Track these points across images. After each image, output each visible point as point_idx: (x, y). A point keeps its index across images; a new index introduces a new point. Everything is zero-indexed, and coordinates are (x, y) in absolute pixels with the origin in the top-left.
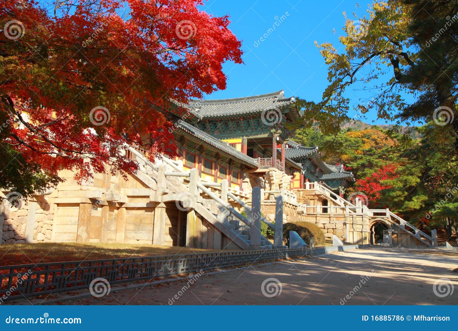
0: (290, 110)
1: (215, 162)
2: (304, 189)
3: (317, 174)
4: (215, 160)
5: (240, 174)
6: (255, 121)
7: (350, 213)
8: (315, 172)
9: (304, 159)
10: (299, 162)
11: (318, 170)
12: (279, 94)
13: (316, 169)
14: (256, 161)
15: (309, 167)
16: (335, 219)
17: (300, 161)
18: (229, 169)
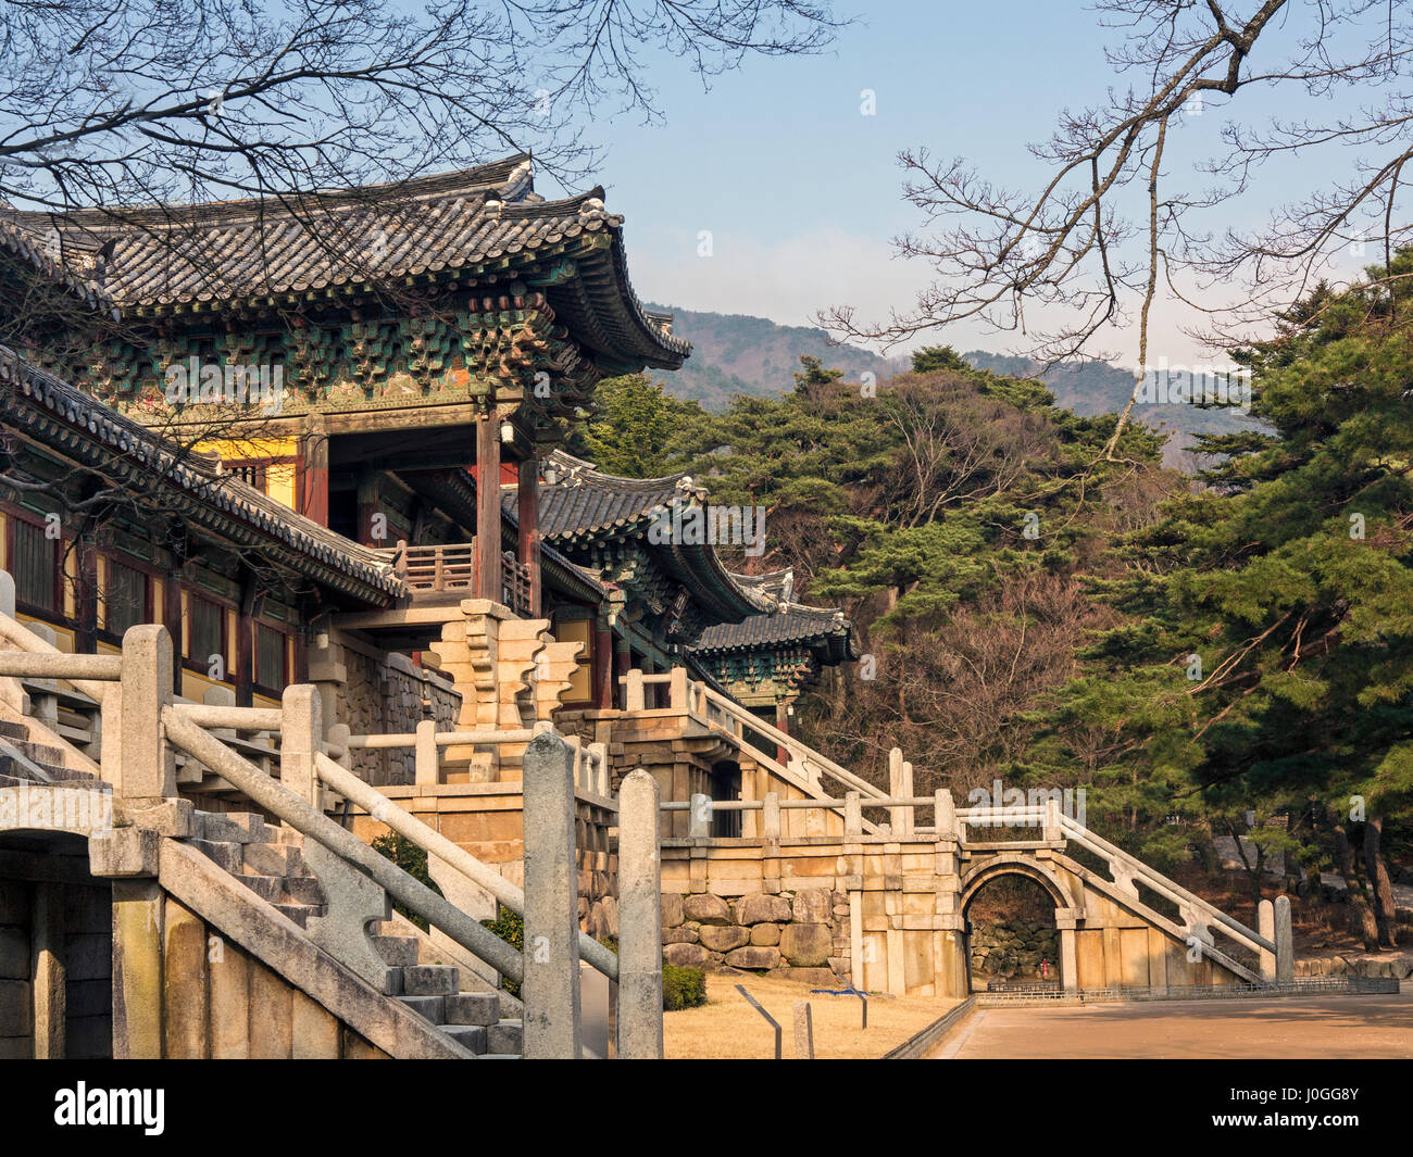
0: (583, 265)
1: (168, 576)
2: (617, 713)
3: (675, 627)
4: (168, 564)
5: (297, 641)
6: (373, 333)
7: (865, 832)
8: (666, 617)
9: (613, 545)
10: (589, 565)
11: (681, 600)
12: (505, 177)
13: (674, 599)
14: (382, 559)
15: (641, 588)
16: (788, 867)
17: (595, 557)
18: (242, 614)
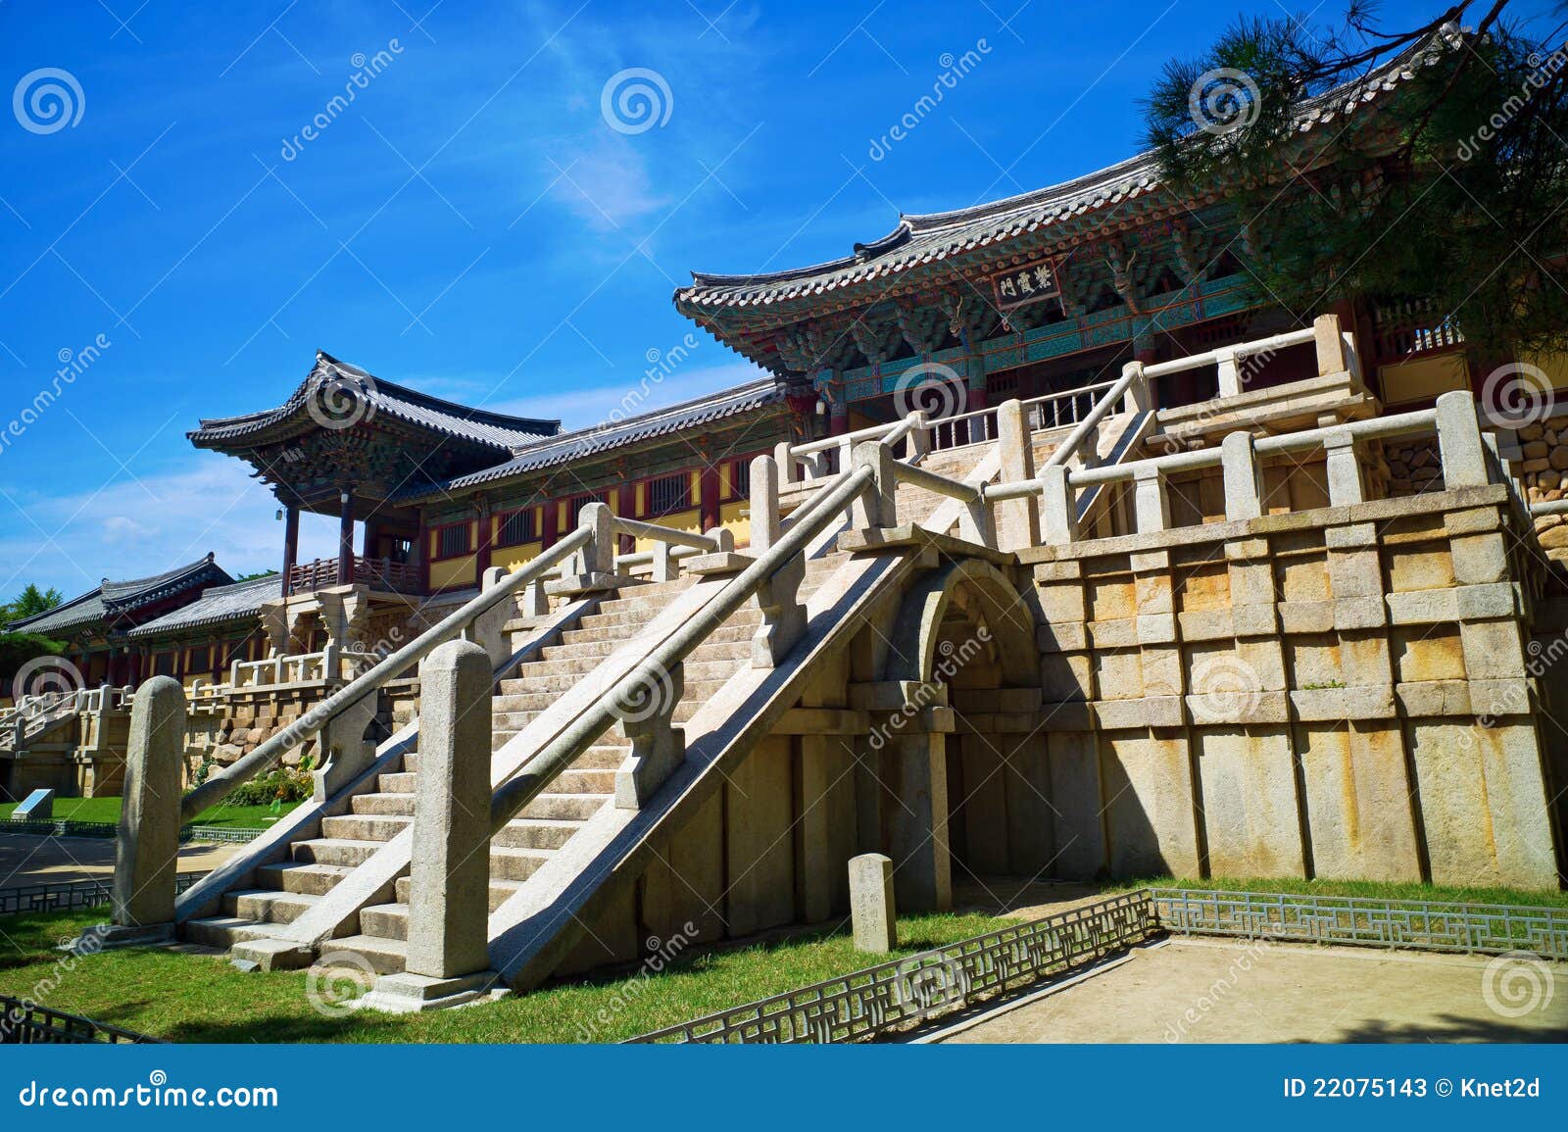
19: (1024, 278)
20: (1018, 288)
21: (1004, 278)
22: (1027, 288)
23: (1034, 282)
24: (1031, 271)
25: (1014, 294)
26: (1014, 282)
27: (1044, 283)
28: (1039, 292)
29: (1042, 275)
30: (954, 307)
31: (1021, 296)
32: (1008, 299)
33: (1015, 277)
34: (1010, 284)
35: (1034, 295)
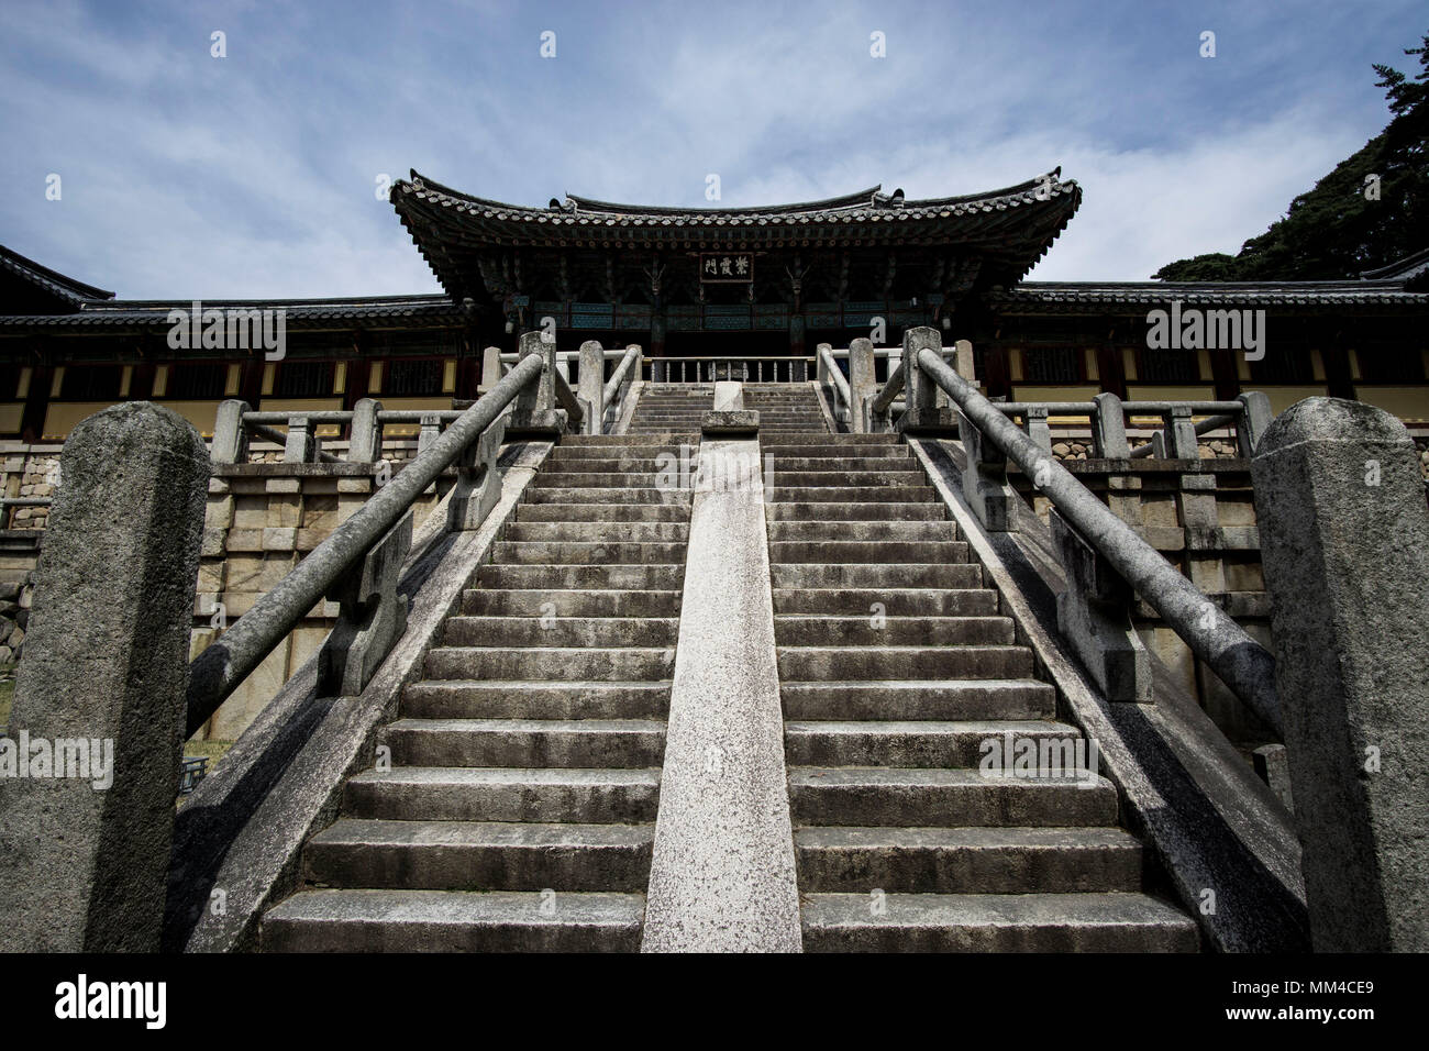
19: (726, 263)
20: (720, 269)
21: (710, 258)
22: (727, 270)
23: (733, 268)
24: (733, 259)
25: (715, 273)
26: (718, 264)
27: (741, 271)
28: (736, 276)
29: (742, 263)
30: (659, 270)
31: (720, 275)
32: (709, 276)
33: (719, 260)
34: (714, 264)
35: (732, 278)
